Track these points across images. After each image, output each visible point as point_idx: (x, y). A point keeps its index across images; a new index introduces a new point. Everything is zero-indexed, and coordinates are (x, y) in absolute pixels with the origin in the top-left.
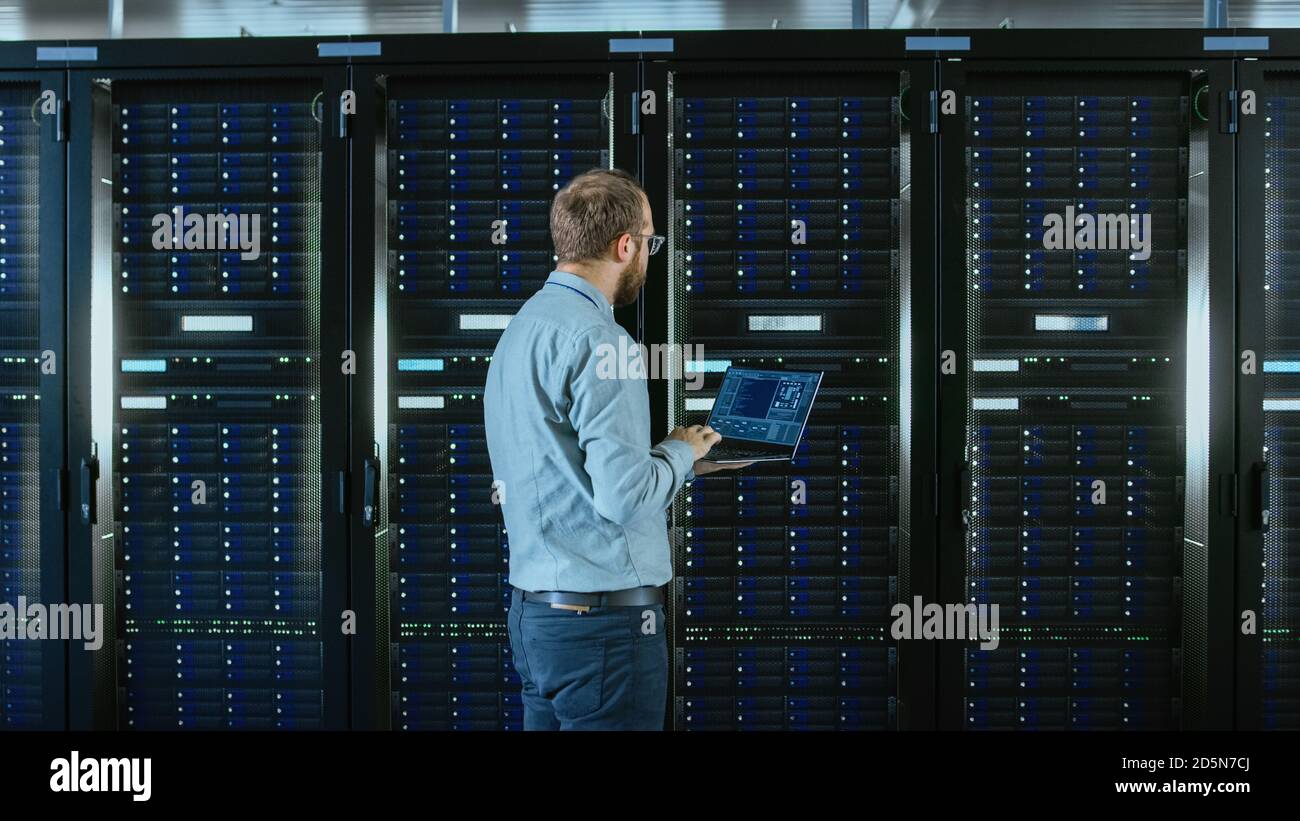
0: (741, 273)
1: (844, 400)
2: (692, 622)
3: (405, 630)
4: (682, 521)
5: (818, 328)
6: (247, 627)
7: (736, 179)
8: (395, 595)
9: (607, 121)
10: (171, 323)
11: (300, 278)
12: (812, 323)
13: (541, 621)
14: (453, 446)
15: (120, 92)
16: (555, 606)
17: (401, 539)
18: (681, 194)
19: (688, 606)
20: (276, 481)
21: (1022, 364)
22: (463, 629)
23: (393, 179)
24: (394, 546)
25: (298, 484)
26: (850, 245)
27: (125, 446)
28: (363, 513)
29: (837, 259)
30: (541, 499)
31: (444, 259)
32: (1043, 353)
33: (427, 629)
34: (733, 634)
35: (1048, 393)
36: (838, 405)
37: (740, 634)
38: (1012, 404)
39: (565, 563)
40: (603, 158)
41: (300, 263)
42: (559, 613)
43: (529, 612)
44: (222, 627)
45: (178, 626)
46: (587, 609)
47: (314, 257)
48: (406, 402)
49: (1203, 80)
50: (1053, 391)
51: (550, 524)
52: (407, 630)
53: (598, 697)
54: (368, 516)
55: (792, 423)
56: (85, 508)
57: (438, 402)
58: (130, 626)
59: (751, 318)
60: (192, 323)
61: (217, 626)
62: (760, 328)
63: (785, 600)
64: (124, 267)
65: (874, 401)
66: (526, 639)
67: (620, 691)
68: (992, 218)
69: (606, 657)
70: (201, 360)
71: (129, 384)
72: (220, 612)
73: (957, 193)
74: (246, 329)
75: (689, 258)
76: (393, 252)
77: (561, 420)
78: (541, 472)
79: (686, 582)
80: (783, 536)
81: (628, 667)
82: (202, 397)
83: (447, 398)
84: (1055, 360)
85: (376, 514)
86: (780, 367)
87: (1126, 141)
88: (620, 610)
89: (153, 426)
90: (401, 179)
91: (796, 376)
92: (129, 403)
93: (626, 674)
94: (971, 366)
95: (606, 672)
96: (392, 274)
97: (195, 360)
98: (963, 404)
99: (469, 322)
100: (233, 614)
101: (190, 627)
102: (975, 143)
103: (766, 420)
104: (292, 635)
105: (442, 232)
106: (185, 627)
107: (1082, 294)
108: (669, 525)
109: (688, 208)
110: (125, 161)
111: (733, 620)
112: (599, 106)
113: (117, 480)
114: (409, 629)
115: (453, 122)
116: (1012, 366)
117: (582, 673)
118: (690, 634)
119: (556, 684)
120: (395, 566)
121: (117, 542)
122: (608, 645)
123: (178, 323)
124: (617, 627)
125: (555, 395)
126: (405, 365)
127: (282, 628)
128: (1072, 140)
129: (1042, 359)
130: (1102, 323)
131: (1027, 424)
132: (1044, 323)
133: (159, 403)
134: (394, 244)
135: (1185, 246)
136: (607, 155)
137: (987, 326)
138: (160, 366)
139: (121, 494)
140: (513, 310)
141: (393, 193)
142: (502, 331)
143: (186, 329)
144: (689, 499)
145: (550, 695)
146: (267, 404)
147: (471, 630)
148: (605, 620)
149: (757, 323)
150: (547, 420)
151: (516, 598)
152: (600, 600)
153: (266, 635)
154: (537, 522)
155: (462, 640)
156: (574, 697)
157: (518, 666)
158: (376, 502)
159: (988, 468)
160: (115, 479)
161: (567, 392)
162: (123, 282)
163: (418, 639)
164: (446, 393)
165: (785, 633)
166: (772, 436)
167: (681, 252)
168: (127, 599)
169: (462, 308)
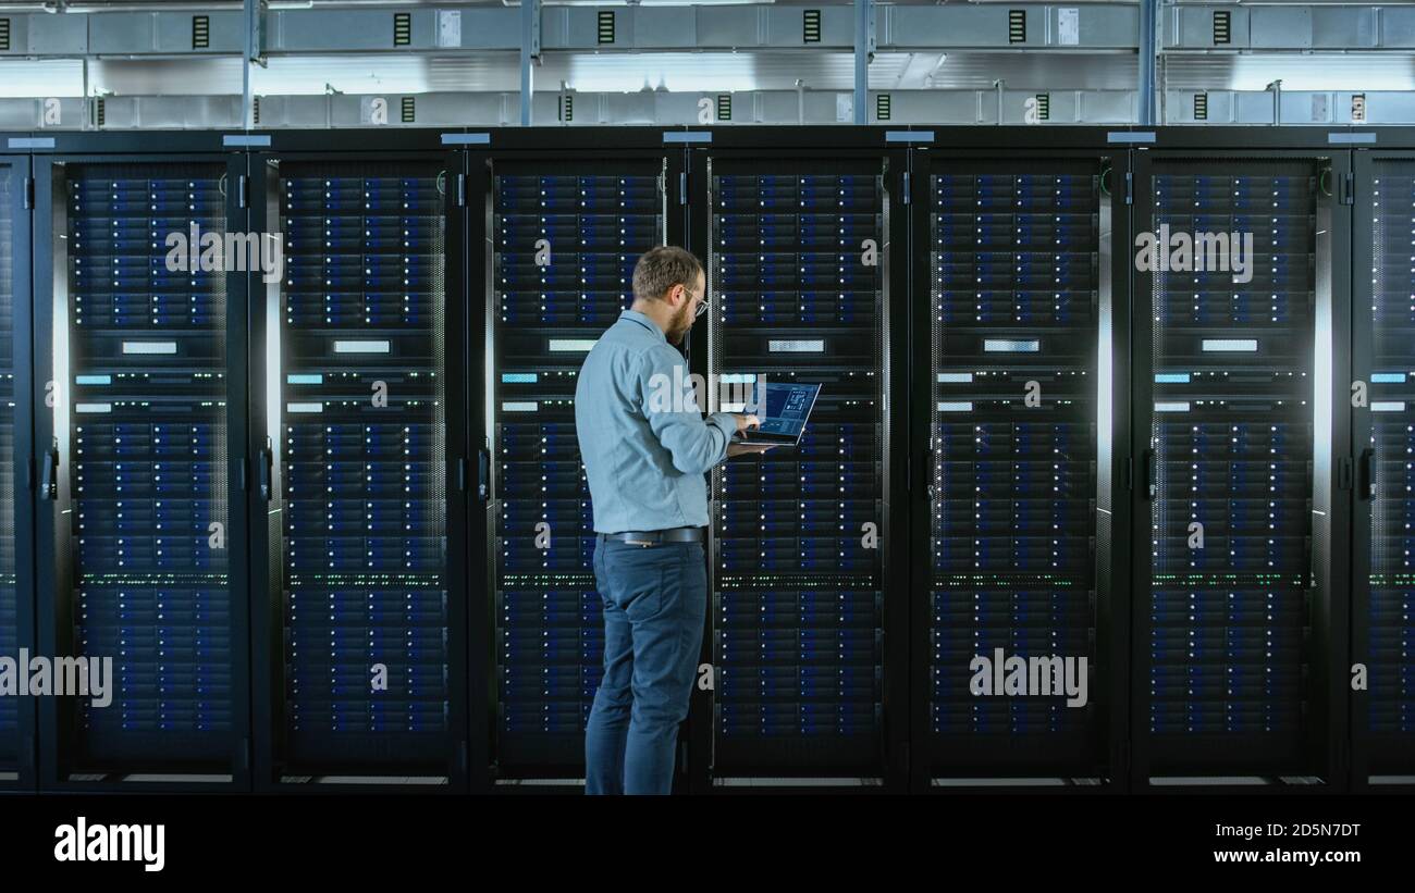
0: (763, 308)
1: (841, 404)
2: (727, 572)
3: (507, 580)
4: (719, 496)
5: (822, 350)
6: (385, 580)
7: (760, 236)
8: (500, 554)
9: (661, 192)
10: (326, 347)
11: (428, 312)
12: (817, 346)
13: (617, 553)
14: (544, 440)
15: (286, 169)
16: (628, 542)
17: (504, 510)
18: (717, 248)
19: (723, 560)
20: (408, 467)
21: (974, 376)
22: (552, 580)
23: (498, 237)
24: (499, 516)
25: (427, 469)
26: (845, 287)
27: (291, 441)
28: (478, 490)
29: (836, 297)
30: (618, 465)
31: (537, 298)
32: (990, 368)
33: (524, 580)
34: (758, 581)
35: (994, 398)
36: (836, 408)
37: (763, 581)
38: (967, 407)
39: (633, 510)
40: (658, 221)
41: (428, 300)
42: (631, 547)
43: (609, 548)
44: (367, 580)
45: (331, 580)
46: (650, 544)
47: (440, 297)
48: (508, 407)
49: (1106, 164)
50: (999, 397)
51: (624, 483)
52: (509, 580)
53: (658, 604)
54: (482, 492)
55: (799, 420)
56: (264, 487)
57: (532, 407)
58: (294, 580)
59: (771, 342)
60: (341, 347)
61: (362, 580)
62: (778, 350)
63: (796, 556)
64: (289, 303)
65: (864, 405)
66: (607, 568)
67: (674, 598)
68: (951, 267)
69: (663, 577)
70: (349, 375)
71: (292, 393)
72: (364, 568)
73: (924, 247)
74: (384, 351)
75: (723, 297)
76: (498, 292)
77: (635, 410)
78: (618, 448)
79: (722, 542)
80: (795, 507)
81: (677, 584)
82: (350, 403)
83: (539, 403)
84: (1000, 373)
85: (488, 491)
86: (793, 380)
87: (1053, 209)
88: (672, 544)
89: (311, 425)
90: (504, 237)
91: (802, 387)
92: (293, 408)
93: (676, 589)
94: (936, 379)
95: (663, 586)
96: (497, 309)
97: (345, 375)
98: (928, 407)
99: (556, 345)
100: (374, 570)
101: (340, 580)
102: (939, 210)
103: (780, 419)
104: (420, 587)
105: (536, 276)
106: (337, 580)
107: (1020, 324)
108: (709, 498)
109: (723, 259)
110: (290, 222)
111: (757, 571)
112: (655, 181)
113: (284, 467)
114: (510, 580)
115: (543, 193)
116: (967, 378)
117: (647, 587)
118: (725, 582)
119: (629, 596)
120: (500, 532)
121: (284, 516)
122: (665, 568)
123: (330, 347)
124: (670, 556)
125: (630, 395)
126: (507, 378)
127: (412, 580)
128: (1013, 208)
129: (989, 373)
130: (1035, 346)
131: (978, 422)
132: (992, 346)
133: (317, 408)
134: (498, 286)
135: (1097, 288)
136: (661, 219)
137: (947, 349)
138: (317, 379)
139: (287, 478)
140: (597, 336)
141: (498, 247)
142: (588, 352)
143: (337, 351)
144: (724, 479)
145: (625, 605)
146: (401, 408)
147: (558, 580)
148: (662, 551)
149: (776, 346)
150: (625, 411)
151: (599, 540)
152: (659, 537)
153: (400, 585)
154: (615, 482)
155: (551, 588)
156: (642, 604)
157: (601, 589)
158: (488, 483)
159: (949, 455)
160: (282, 466)
161: (639, 391)
162: (288, 315)
163: (517, 587)
164: (539, 399)
165: (796, 581)
166: (783, 430)
167: (717, 293)
168: (292, 559)
169: (552, 335)
